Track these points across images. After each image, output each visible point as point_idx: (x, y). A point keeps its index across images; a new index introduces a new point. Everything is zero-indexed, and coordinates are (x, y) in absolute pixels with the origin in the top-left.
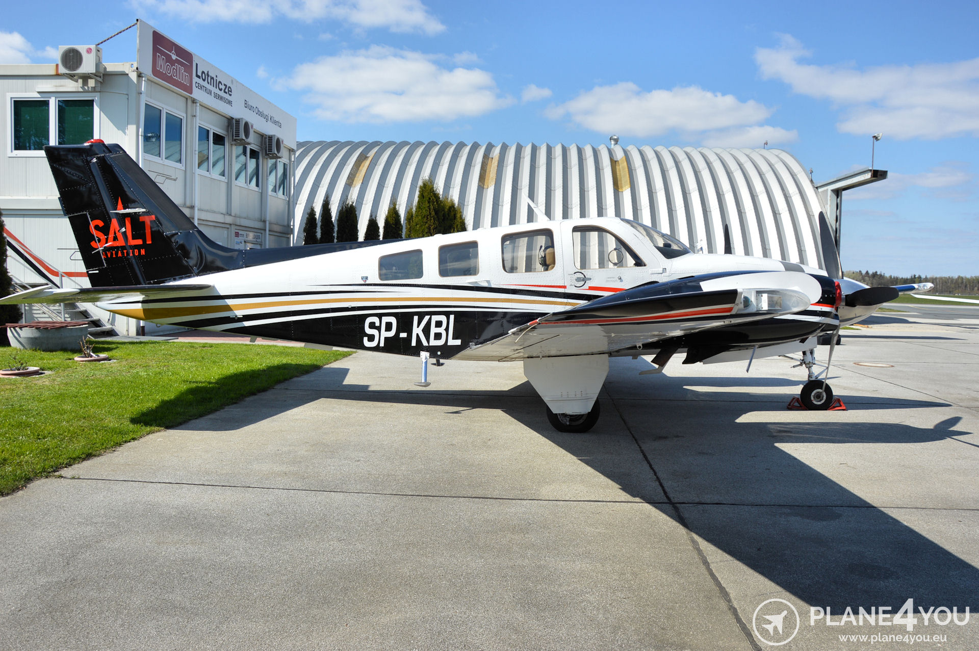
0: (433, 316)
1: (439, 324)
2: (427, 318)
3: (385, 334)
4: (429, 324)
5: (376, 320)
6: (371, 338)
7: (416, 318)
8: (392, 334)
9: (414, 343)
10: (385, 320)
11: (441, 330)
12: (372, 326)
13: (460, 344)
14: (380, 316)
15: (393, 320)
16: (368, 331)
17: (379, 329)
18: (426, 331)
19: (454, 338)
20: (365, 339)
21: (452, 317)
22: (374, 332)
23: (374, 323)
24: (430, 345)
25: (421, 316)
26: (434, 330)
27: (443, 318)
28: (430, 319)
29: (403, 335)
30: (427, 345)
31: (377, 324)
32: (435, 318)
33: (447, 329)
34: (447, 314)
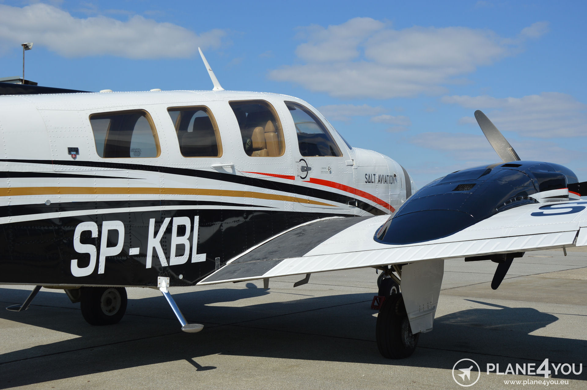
0: (174, 219)
1: (181, 230)
2: (167, 220)
3: (107, 252)
4: (169, 230)
5: (92, 227)
6: (84, 260)
7: (152, 221)
8: (116, 251)
9: (149, 265)
10: (108, 226)
11: (184, 240)
12: (86, 238)
13: (205, 260)
14: (99, 220)
15: (119, 226)
16: (80, 248)
17: (96, 242)
18: (166, 243)
19: (198, 252)
20: (74, 263)
21: (197, 218)
22: (90, 249)
23: (89, 232)
24: (170, 265)
25: (160, 217)
26: (176, 240)
27: (185, 221)
28: (171, 223)
29: (134, 251)
30: (167, 265)
31: (95, 235)
32: (178, 221)
33: (191, 239)
34: (190, 214)
